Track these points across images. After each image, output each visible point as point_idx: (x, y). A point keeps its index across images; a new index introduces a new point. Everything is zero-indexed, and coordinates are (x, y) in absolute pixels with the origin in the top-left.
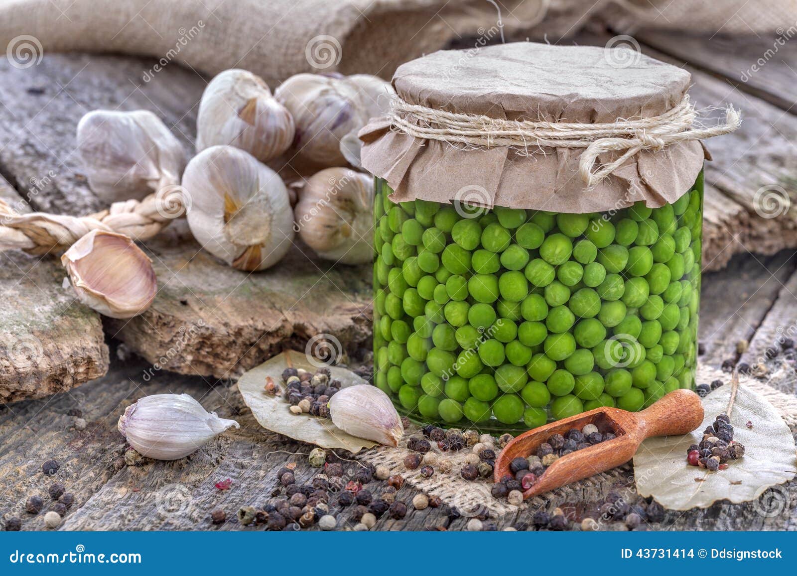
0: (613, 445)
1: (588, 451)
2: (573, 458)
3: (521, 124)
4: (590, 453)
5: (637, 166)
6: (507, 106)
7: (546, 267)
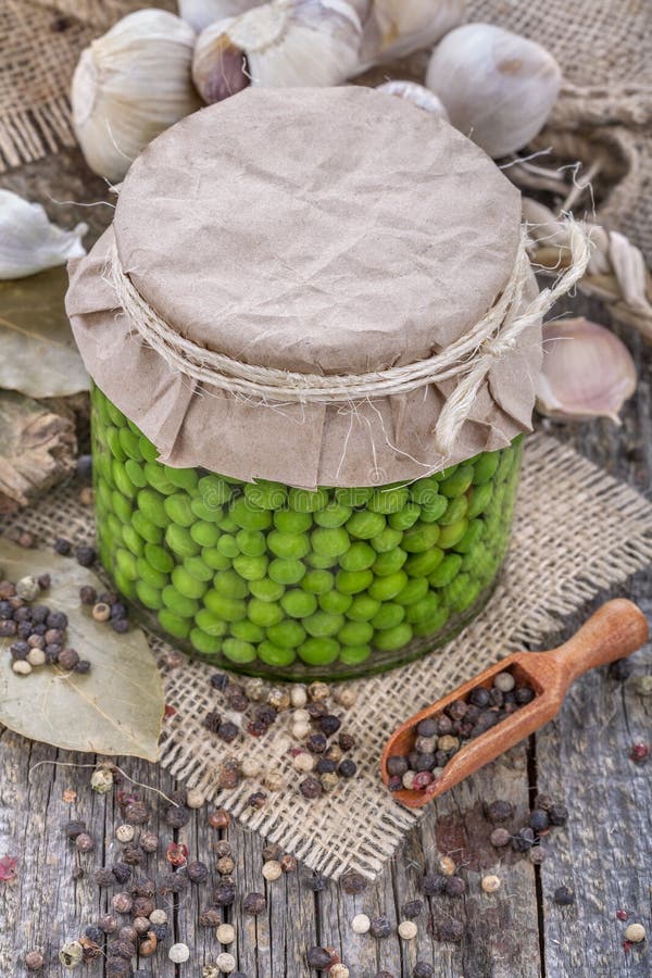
0: (528, 714)
1: (495, 732)
2: (475, 748)
3: (344, 379)
4: (497, 735)
5: (489, 386)
6: (325, 363)
7: (375, 520)
